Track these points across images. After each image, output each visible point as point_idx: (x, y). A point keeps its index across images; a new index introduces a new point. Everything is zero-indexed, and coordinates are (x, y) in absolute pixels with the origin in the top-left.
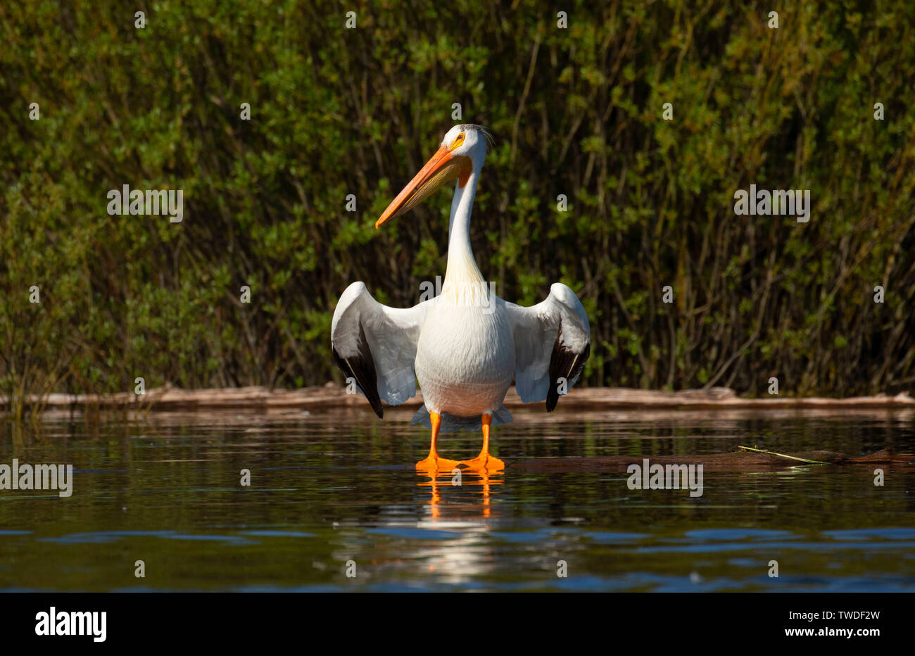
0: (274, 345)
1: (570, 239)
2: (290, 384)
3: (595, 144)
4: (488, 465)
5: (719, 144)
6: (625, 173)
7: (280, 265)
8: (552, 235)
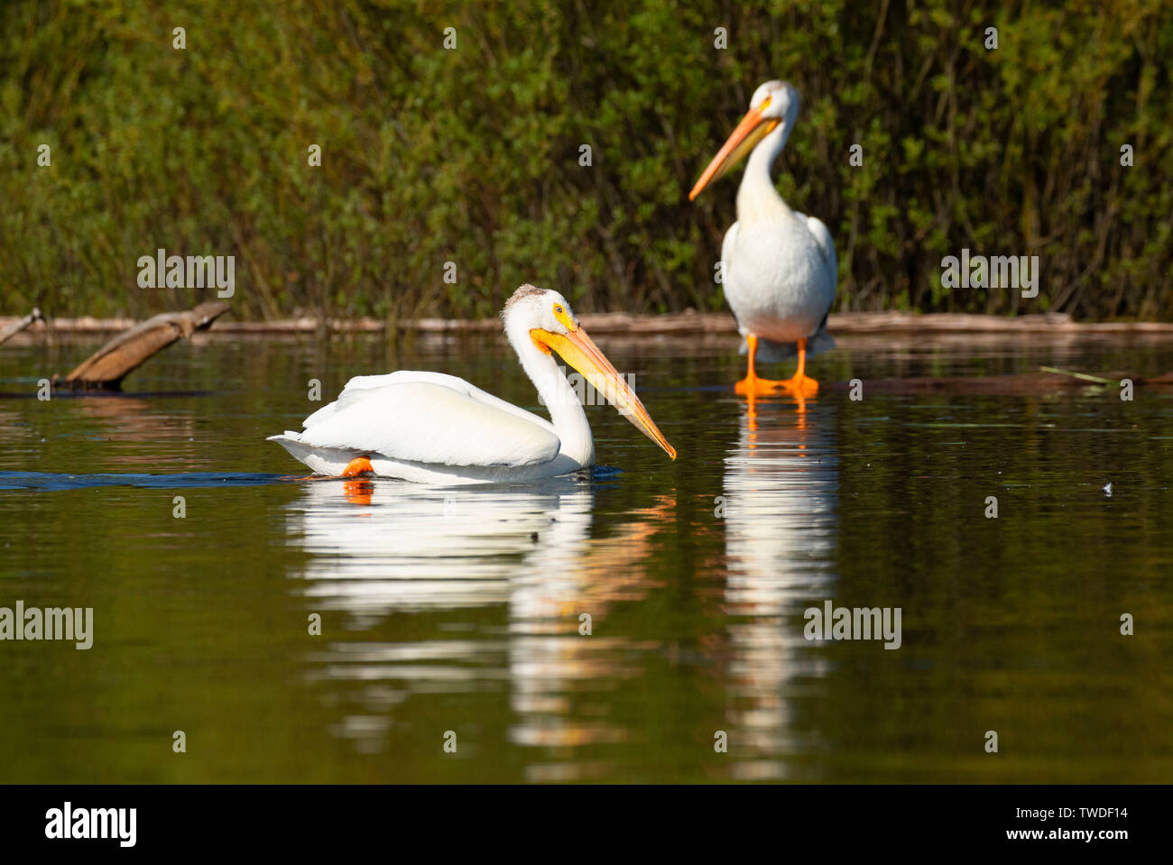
0: (639, 274)
1: (921, 172)
2: (654, 310)
3: (945, 82)
4: (802, 386)
5: (1062, 82)
6: (975, 111)
7: (647, 198)
8: (903, 169)
